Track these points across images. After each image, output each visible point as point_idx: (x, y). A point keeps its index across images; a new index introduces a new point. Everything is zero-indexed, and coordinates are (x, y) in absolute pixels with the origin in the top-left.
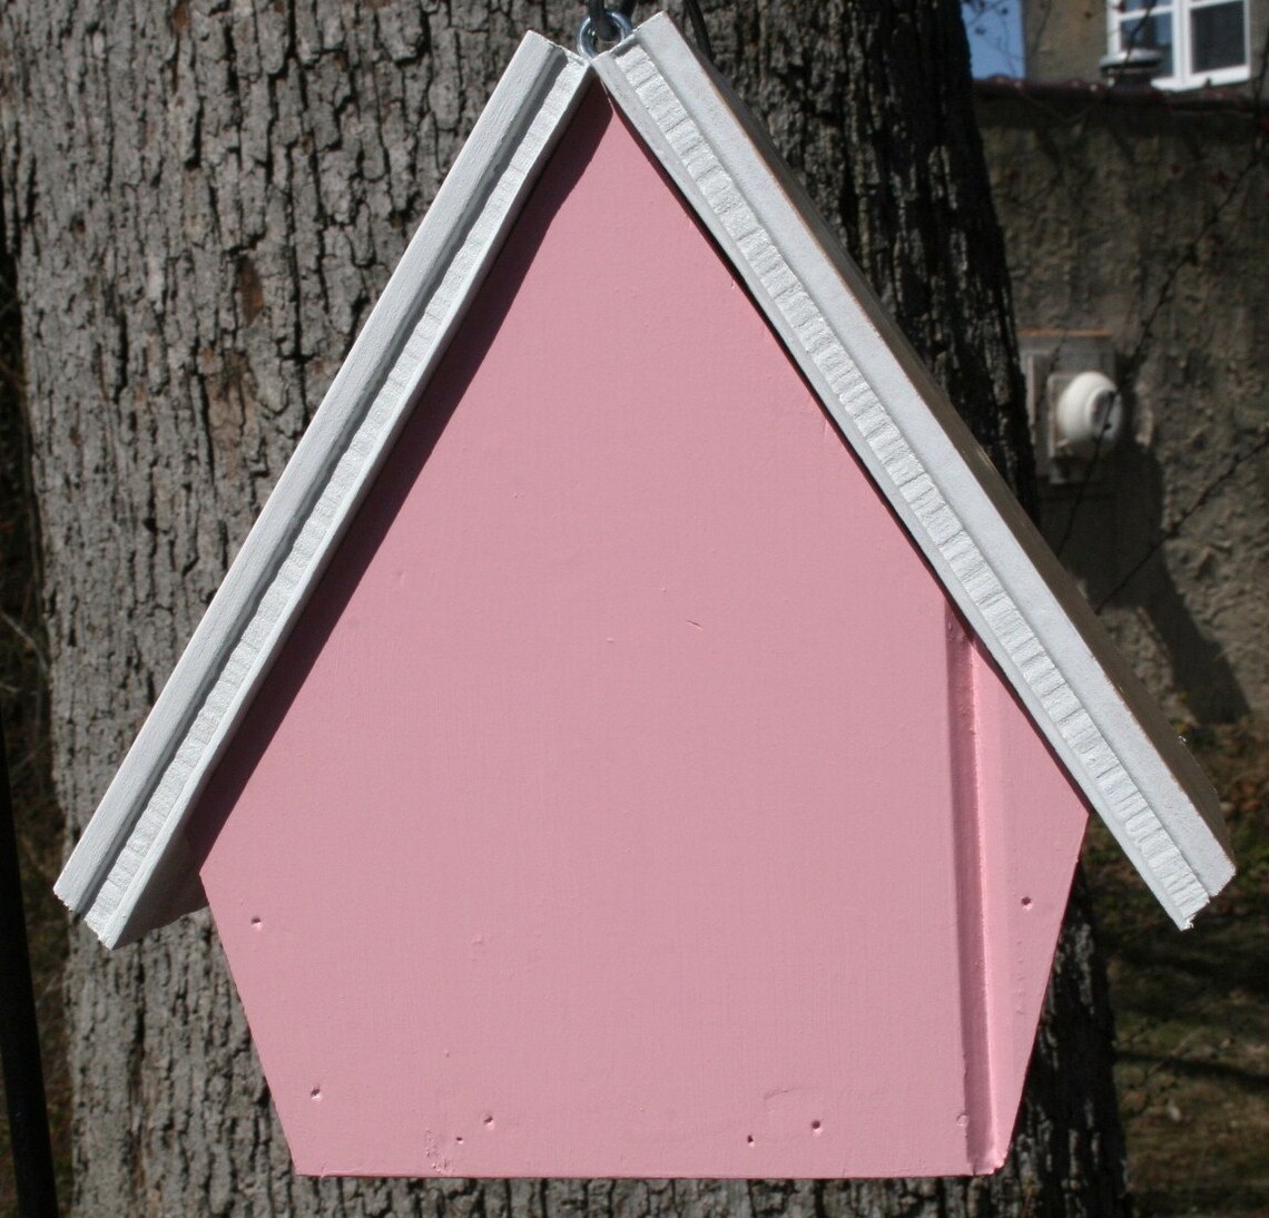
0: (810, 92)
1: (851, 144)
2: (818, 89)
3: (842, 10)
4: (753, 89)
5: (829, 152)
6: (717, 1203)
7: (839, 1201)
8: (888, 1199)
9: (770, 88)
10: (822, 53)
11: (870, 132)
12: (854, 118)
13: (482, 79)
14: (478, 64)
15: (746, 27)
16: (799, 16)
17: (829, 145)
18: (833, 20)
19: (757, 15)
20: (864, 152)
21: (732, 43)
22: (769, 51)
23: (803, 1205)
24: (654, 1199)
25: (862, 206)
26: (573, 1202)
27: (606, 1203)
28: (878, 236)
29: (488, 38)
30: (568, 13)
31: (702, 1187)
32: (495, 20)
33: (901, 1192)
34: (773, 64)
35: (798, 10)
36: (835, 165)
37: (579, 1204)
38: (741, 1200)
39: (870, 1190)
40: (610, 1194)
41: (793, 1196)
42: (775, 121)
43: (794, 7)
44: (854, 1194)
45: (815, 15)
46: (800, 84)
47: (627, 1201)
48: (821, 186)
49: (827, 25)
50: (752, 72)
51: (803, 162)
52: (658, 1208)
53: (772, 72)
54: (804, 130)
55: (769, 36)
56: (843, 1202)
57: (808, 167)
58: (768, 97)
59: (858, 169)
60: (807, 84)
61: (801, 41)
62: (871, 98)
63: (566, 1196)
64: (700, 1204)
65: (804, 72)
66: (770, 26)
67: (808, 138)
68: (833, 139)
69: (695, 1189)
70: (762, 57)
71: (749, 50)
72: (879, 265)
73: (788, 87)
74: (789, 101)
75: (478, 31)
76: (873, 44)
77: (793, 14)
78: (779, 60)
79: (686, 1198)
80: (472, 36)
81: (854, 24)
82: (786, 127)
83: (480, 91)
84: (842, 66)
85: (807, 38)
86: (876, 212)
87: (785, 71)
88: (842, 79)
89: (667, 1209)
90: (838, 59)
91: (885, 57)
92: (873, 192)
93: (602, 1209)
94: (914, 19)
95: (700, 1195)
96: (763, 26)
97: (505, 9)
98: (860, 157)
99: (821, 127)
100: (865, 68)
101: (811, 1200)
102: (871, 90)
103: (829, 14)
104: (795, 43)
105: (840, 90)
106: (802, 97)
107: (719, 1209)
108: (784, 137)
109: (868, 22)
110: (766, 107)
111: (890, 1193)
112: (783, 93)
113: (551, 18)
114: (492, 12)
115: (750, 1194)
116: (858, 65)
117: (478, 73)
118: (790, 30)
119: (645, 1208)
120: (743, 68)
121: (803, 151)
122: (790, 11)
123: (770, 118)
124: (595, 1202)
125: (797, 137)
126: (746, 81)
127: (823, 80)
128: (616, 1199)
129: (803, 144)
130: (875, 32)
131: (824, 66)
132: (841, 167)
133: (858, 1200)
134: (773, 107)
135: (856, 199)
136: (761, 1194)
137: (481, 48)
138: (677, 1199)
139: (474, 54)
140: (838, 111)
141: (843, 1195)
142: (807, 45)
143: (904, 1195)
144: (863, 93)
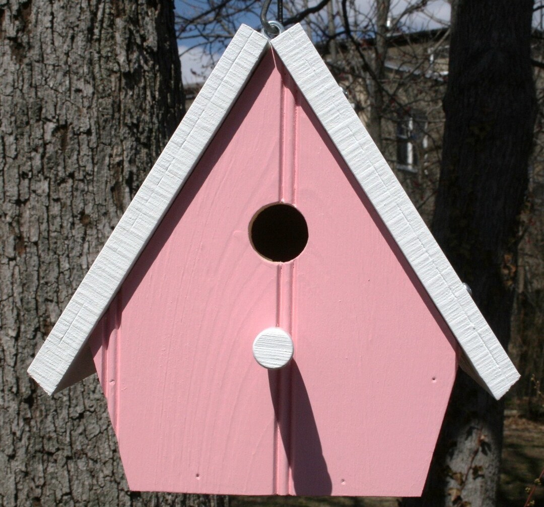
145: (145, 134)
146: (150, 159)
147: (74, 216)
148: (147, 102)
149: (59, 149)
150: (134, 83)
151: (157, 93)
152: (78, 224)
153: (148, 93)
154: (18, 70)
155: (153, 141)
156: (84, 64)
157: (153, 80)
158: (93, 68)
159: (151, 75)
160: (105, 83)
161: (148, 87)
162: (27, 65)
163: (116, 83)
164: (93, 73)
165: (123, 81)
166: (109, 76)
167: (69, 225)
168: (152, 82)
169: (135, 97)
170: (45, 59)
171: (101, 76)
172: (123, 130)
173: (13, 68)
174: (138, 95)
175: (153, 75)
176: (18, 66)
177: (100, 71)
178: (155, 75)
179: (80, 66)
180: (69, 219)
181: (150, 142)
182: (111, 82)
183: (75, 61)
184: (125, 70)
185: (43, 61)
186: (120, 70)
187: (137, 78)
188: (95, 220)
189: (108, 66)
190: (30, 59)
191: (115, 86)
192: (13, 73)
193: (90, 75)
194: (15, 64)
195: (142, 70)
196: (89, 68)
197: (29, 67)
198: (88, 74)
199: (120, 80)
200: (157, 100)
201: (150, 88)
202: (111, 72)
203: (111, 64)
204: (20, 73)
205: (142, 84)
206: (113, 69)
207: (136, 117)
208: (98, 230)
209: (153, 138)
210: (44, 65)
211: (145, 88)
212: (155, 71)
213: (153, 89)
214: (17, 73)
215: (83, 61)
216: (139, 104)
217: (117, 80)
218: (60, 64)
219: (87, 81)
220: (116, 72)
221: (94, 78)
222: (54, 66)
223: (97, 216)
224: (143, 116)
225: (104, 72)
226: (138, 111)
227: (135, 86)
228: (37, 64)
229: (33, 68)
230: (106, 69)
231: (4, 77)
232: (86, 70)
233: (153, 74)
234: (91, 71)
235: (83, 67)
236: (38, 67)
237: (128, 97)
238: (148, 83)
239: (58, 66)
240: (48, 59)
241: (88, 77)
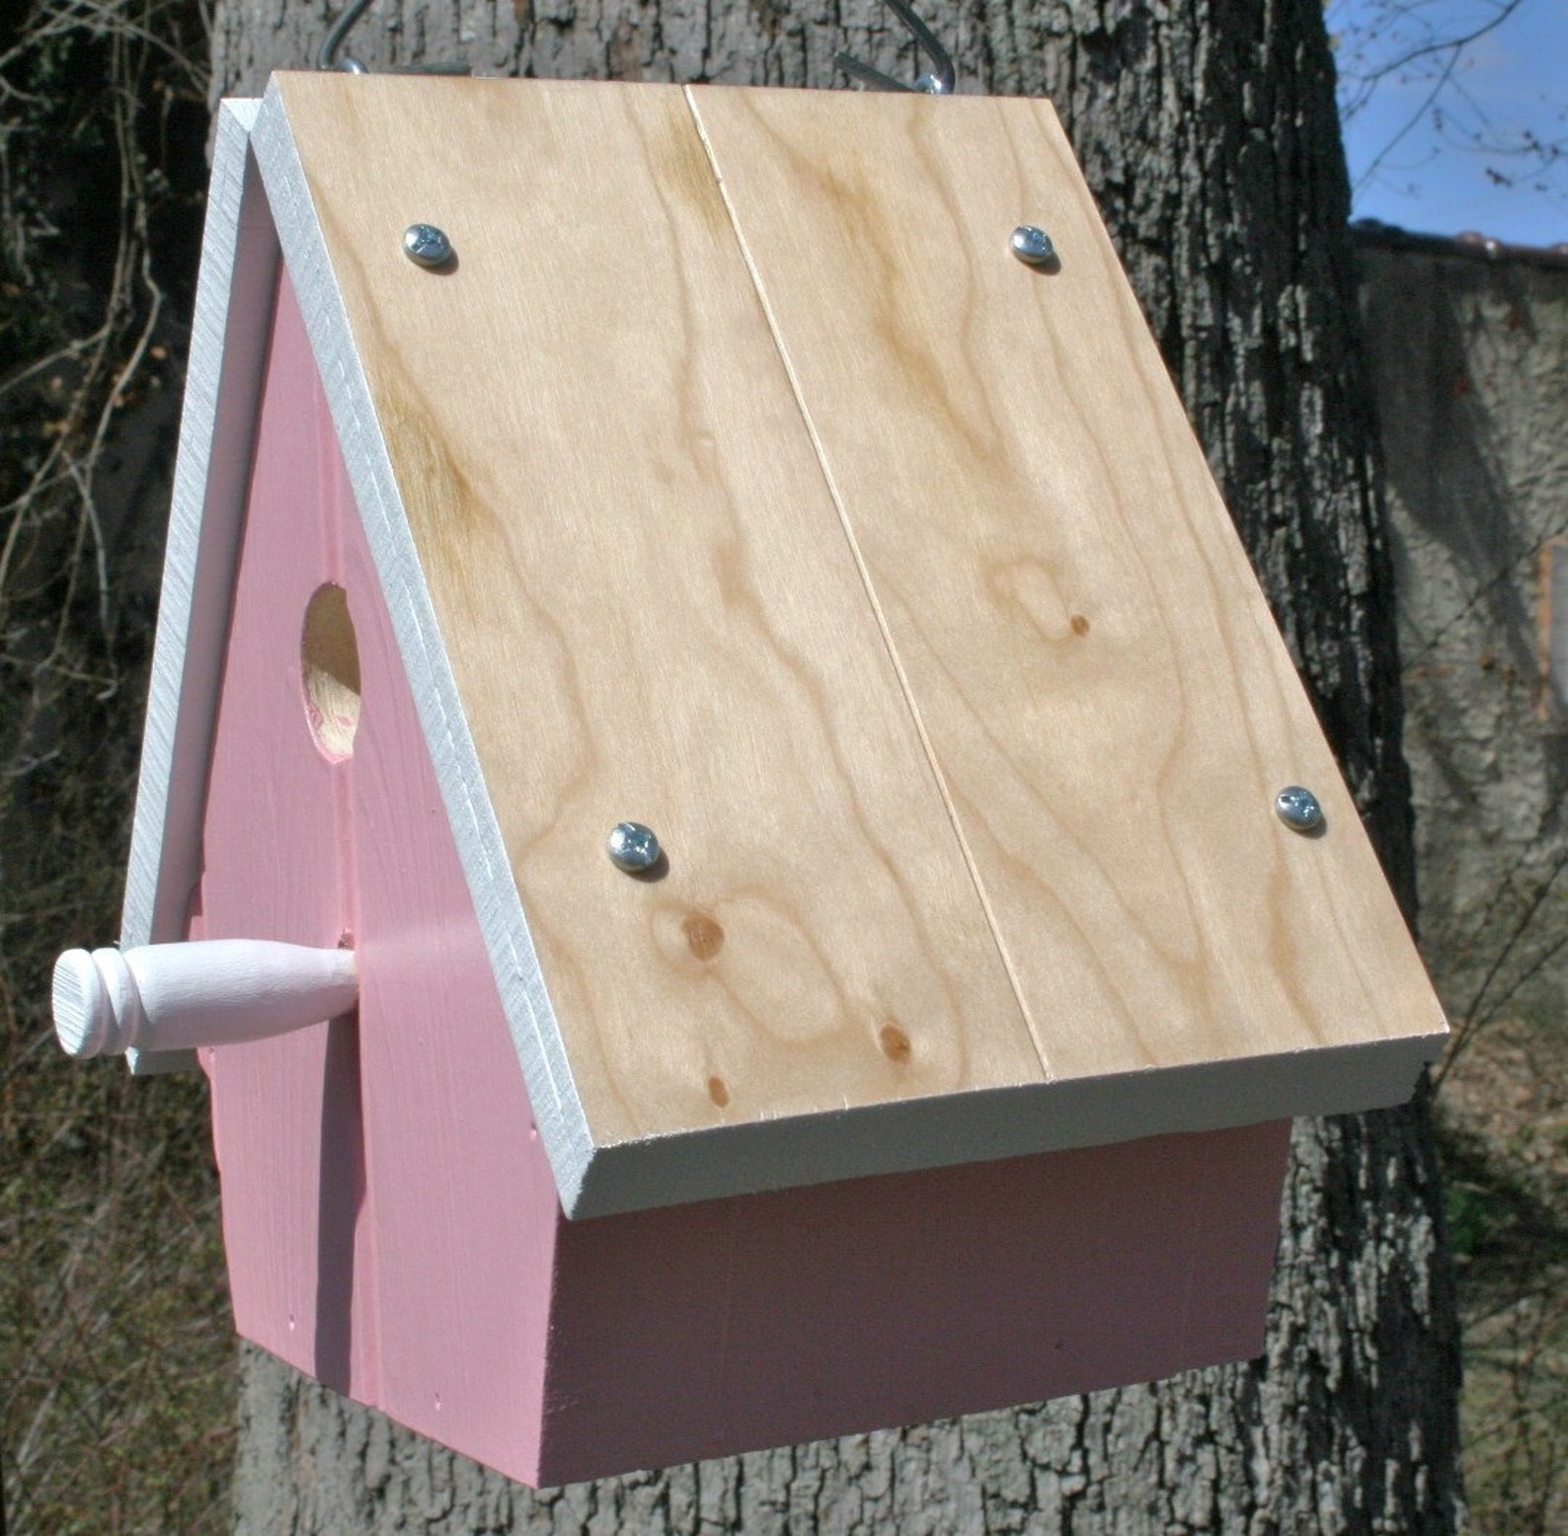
0: (1131, 214)
1: (1180, 277)
2: (1142, 211)
3: (1176, 120)
5: (1151, 286)
6: (943, 1517)
7: (1091, 1525)
8: (1151, 1526)
10: (1149, 169)
11: (1204, 264)
12: (1185, 247)
16: (1123, 125)
17: (1151, 277)
18: (1166, 131)
19: (1072, 122)
20: (1195, 288)
23: (1046, 1527)
24: (868, 1506)
25: (1190, 349)
26: (773, 1503)
27: (811, 1507)
28: (1207, 387)
31: (927, 1496)
33: (1167, 1519)
35: (1123, 117)
36: (1158, 300)
37: (779, 1507)
38: (972, 1515)
39: (1130, 1514)
40: (816, 1497)
41: (1035, 1515)
44: (1109, 1518)
45: (1144, 124)
46: (1119, 204)
47: (836, 1507)
49: (1157, 137)
52: (873, 1518)
56: (1096, 1527)
59: (1187, 307)
60: (1129, 204)
61: (1124, 153)
62: (1208, 225)
63: (764, 1496)
64: (923, 1517)
65: (1126, 190)
66: (1087, 135)
68: (1157, 269)
69: (918, 1498)
72: (1207, 421)
76: (1214, 162)
77: (1116, 123)
78: (1095, 176)
79: (907, 1509)
81: (1191, 137)
84: (1174, 186)
85: (1131, 152)
86: (1206, 358)
87: (1101, 188)
88: (1173, 201)
89: (884, 1520)
90: (1169, 177)
91: (1229, 179)
92: (1203, 335)
93: (806, 1514)
94: (1270, 136)
95: (924, 1506)
96: (1077, 135)
98: (1189, 293)
99: (1144, 255)
100: (1203, 191)
101: (1057, 1520)
102: (1209, 214)
103: (1160, 125)
104: (1116, 156)
105: (1169, 213)
106: (1121, 220)
107: (946, 1524)
109: (1211, 135)
111: (1154, 1520)
115: (984, 1508)
116: (1194, 185)
118: (1111, 140)
119: (856, 1517)
122: (1113, 118)
124: (798, 1505)
127: (1148, 200)
128: (823, 1502)
130: (1218, 148)
131: (1151, 184)
132: (1166, 303)
133: (1114, 1524)
135: (1182, 342)
136: (997, 1509)
138: (896, 1509)
140: (1165, 239)
141: (1097, 1518)
142: (1130, 158)
143: (1172, 1521)
144: (1198, 219)
145: (1154, 212)
146: (1171, 285)
148: (1164, 116)
150: (1118, 62)
151: (1199, 88)
153: (1169, 88)
154: (766, 52)
155: (1182, 231)
156: (957, 18)
157: (1185, 47)
158: (989, 29)
159: (1178, 32)
160: (1026, 68)
161: (1167, 71)
162: (791, 34)
163: (1059, 66)
164: (986, 42)
165: (1083, 59)
166: (1040, 46)
168: (1182, 55)
169: (1121, 103)
170: (844, 12)
171: (1015, 50)
173: (752, 48)
174: (1134, 99)
175: (1188, 35)
176: (765, 40)
177: (1011, 34)
178: (1196, 32)
179: (946, 26)
181: (1170, 234)
182: (1043, 64)
183: (931, 13)
184: (1087, 26)
185: (838, 20)
186: (1070, 29)
187: (1130, 47)
189: (1035, 20)
190: (799, 16)
191: (1058, 76)
192: (752, 62)
193: (977, 48)
194: (759, 35)
195: (1149, 22)
196: (974, 28)
197: (798, 40)
198: (971, 48)
199: (1073, 57)
200: (1197, 107)
201: (1174, 73)
202: (1045, 34)
203: (1044, 11)
204: (771, 58)
205: (1148, 64)
206: (1051, 25)
207: (1120, 164)
209: (1180, 223)
210: (840, 31)
211: (1157, 74)
212: (1194, 21)
213: (1186, 75)
214: (765, 62)
215: (958, 9)
216: (1135, 124)
217: (1064, 57)
218: (888, 25)
219: (967, 68)
220: (1059, 35)
221: (990, 59)
222: (870, 31)
224: (1148, 158)
225: (1023, 38)
226: (1132, 145)
227: (1124, 73)
228: (820, 30)
229: (809, 42)
230: (1029, 27)
231: (726, 74)
232: (964, 36)
233: (1187, 28)
234: (979, 40)
235: (956, 27)
236: (825, 38)
237: (1099, 104)
238: (1167, 60)
239: (882, 30)
240: (852, 13)
241: (969, 59)
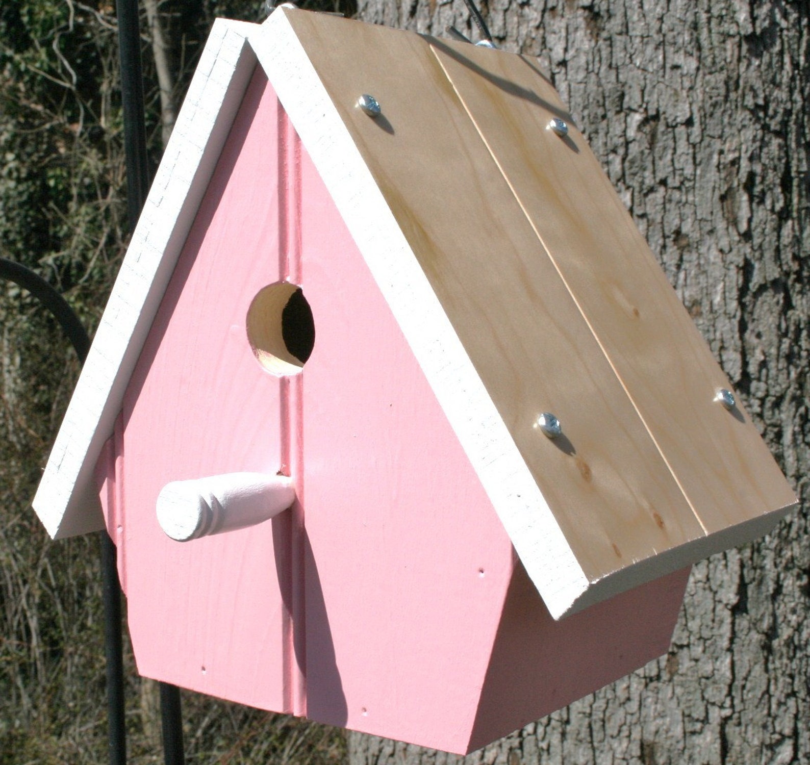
0: (767, 119)
1: (791, 149)
2: (772, 118)
3: (790, 74)
4: (734, 117)
5: (777, 153)
6: (664, 724)
7: (734, 732)
8: (763, 734)
9: (743, 116)
10: (777, 98)
11: (803, 142)
12: (794, 134)
13: (581, 108)
14: (579, 100)
15: (731, 83)
16: (764, 78)
17: (777, 148)
18: (785, 80)
19: (739, 76)
20: (799, 153)
21: (723, 91)
22: (744, 96)
23: (713, 731)
24: (629, 717)
25: (795, 182)
26: (584, 713)
27: (601, 716)
28: (804, 200)
29: (585, 87)
30: (631, 74)
31: (656, 714)
32: (590, 78)
33: (772, 731)
34: (746, 103)
35: (764, 74)
36: (780, 159)
37: (587, 715)
38: (677, 724)
39: (753, 728)
40: (604, 712)
41: (707, 726)
42: (744, 134)
43: (761, 73)
44: (743, 729)
45: (774, 77)
46: (761, 114)
47: (613, 716)
48: (770, 171)
49: (781, 83)
50: (733, 107)
51: (760, 158)
52: (631, 723)
53: (745, 108)
54: (762, 140)
55: (745, 88)
56: (737, 733)
57: (763, 160)
58: (741, 122)
59: (794, 163)
60: (766, 115)
61: (764, 91)
62: (806, 124)
63: (580, 710)
64: (654, 723)
65: (765, 108)
66: (746, 83)
67: (764, 144)
68: (779, 145)
69: (652, 714)
70: (739, 99)
71: (733, 95)
72: (803, 216)
73: (754, 116)
74: (754, 124)
75: (581, 83)
77: (760, 77)
78: (749, 101)
79: (647, 719)
80: (577, 86)
81: (798, 82)
82: (751, 138)
83: (579, 114)
84: (789, 106)
85: (768, 90)
86: (803, 187)
87: (752, 107)
88: (788, 113)
89: (636, 724)
90: (786, 102)
92: (802, 176)
93: (599, 719)
95: (655, 718)
96: (741, 83)
97: (596, 71)
98: (795, 156)
99: (773, 138)
100: (803, 107)
101: (718, 729)
102: (806, 119)
103: (782, 77)
104: (760, 92)
105: (786, 118)
106: (762, 122)
107: (665, 727)
108: (750, 143)
109: (807, 81)
110: (740, 127)
111: (765, 731)
112: (751, 119)
113: (621, 77)
114: (589, 73)
115: (683, 721)
116: (799, 105)
117: (579, 105)
118: (758, 85)
119: (623, 721)
120: (728, 105)
121: (761, 151)
122: (759, 74)
123: (742, 132)
124: (596, 715)
125: (758, 144)
126: (729, 112)
127: (776, 113)
128: (607, 714)
129: (761, 148)
131: (777, 105)
132: (784, 161)
133: (746, 732)
134: (744, 126)
135: (791, 179)
136: (689, 722)
137: (582, 92)
138: (642, 719)
139: (577, 95)
140: (784, 130)
141: (737, 729)
142: (767, 93)
143: (774, 732)
144: (800, 121)
145: (779, 118)
146: (787, 153)
147: (665, 237)
148: (784, 73)
149: (646, 148)
150: (762, 48)
151: (802, 59)
152: (671, 247)
153: (787, 59)
154: (593, 48)
155: (793, 127)
156: (684, 30)
157: (795, 40)
158: (699, 34)
159: (793, 33)
160: (716, 52)
161: (786, 51)
162: (605, 40)
163: (733, 51)
164: (698, 41)
165: (745, 47)
166: (724, 42)
167: (659, 248)
168: (794, 44)
169: (763, 67)
170: (630, 29)
171: (711, 44)
172: (742, 116)
173: (587, 47)
174: (770, 65)
175: (797, 34)
176: (593, 43)
177: (710, 37)
178: (801, 33)
179: (679, 34)
180: (658, 240)
181: (786, 128)
182: (725, 50)
183: (671, 28)
184: (747, 31)
185: (627, 33)
186: (739, 33)
187: (768, 41)
188: (696, 240)
189: (721, 30)
190: (609, 31)
191: (732, 55)
192: (586, 53)
193: (693, 44)
194: (590, 41)
195: (778, 29)
196: (692, 34)
197: (608, 42)
198: (690, 43)
199: (740, 46)
200: (801, 68)
201: (789, 52)
202: (727, 36)
203: (726, 25)
204: (595, 51)
205: (777, 48)
206: (729, 32)
207: (762, 96)
208: (699, 254)
209: (792, 123)
210: (628, 38)
211: (781, 53)
212: (800, 27)
213: (796, 53)
214: (593, 53)
215: (684, 26)
216: (770, 77)
217: (735, 47)
218: (650, 34)
219: (688, 53)
220: (733, 36)
221: (699, 48)
222: (642, 37)
223: (698, 235)
224: (776, 93)
225: (716, 39)
226: (768, 87)
227: (765, 53)
228: (619, 38)
229: (613, 43)
230: (719, 33)
231: (575, 59)
232: (687, 38)
233: (797, 31)
234: (695, 39)
235: (683, 34)
236: (621, 41)
237: (752, 68)
238: (786, 46)
239: (648, 36)
240: (634, 29)
241: (689, 48)
